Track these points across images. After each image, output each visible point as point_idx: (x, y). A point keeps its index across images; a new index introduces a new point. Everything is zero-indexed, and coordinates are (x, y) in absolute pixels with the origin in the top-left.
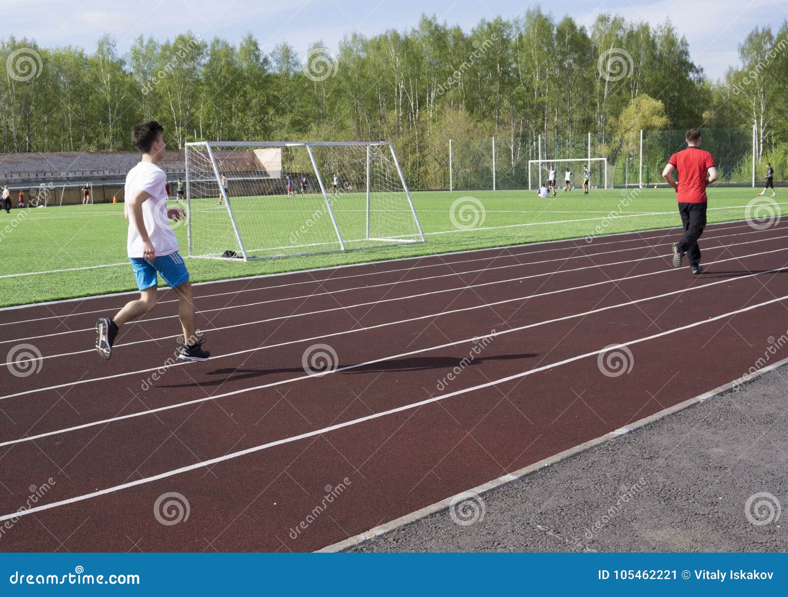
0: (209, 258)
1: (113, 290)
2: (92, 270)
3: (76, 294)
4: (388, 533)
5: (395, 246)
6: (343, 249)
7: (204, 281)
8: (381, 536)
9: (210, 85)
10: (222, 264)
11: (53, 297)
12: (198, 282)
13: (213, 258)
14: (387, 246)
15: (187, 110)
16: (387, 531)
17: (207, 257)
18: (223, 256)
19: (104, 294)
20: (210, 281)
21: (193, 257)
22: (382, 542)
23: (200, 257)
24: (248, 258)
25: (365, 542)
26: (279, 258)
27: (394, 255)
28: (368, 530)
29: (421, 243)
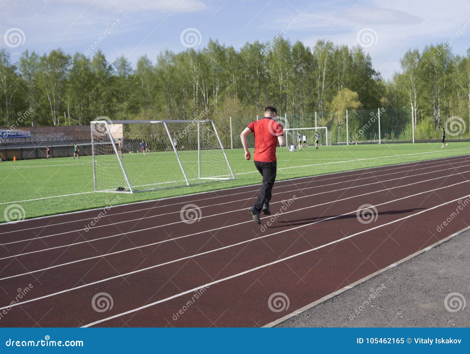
0: (108, 192)
5: (218, 182)
6: (188, 184)
9: (74, 83)
10: (115, 196)
13: (111, 192)
14: (213, 182)
15: (58, 99)
17: (107, 191)
18: (117, 190)
21: (98, 192)
23: (102, 191)
24: (133, 191)
26: (151, 191)
27: (221, 187)
29: (233, 180)
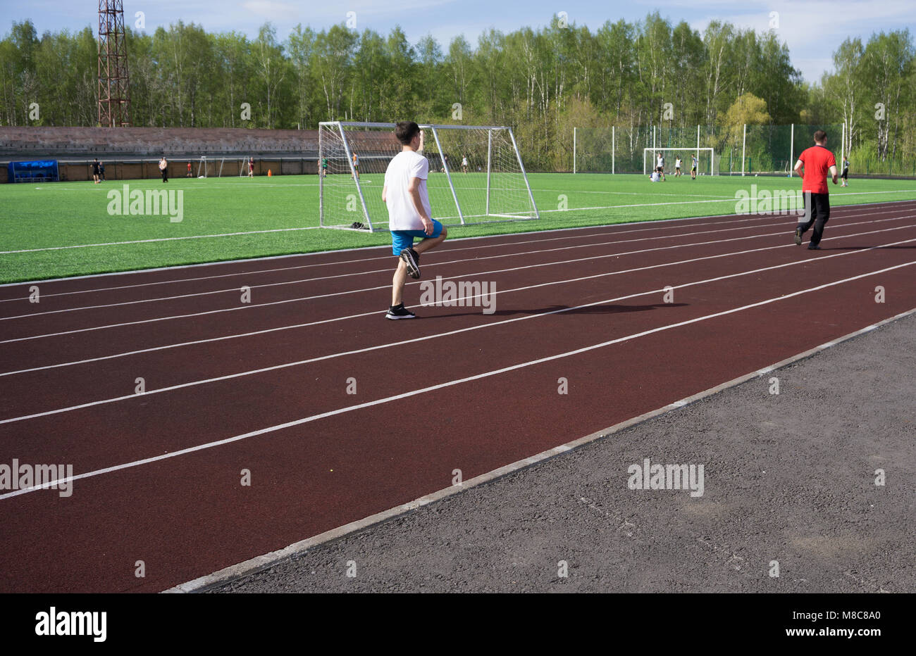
0: (338, 228)
1: (242, 256)
2: (228, 237)
3: (207, 259)
4: (433, 503)
5: (512, 222)
6: (462, 223)
7: (329, 250)
8: (425, 506)
9: (361, 71)
10: (350, 235)
11: (185, 261)
12: (323, 250)
13: (342, 229)
14: (504, 222)
15: (339, 93)
16: (432, 501)
17: (337, 227)
18: (352, 227)
19: (234, 260)
20: (334, 249)
21: (325, 227)
22: (425, 512)
23: (330, 227)
24: (374, 230)
25: (407, 512)
27: (508, 230)
28: (414, 500)
29: (536, 219)
